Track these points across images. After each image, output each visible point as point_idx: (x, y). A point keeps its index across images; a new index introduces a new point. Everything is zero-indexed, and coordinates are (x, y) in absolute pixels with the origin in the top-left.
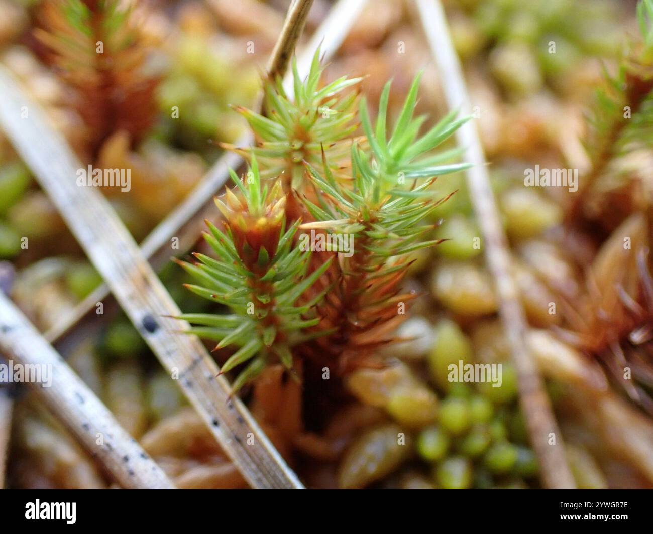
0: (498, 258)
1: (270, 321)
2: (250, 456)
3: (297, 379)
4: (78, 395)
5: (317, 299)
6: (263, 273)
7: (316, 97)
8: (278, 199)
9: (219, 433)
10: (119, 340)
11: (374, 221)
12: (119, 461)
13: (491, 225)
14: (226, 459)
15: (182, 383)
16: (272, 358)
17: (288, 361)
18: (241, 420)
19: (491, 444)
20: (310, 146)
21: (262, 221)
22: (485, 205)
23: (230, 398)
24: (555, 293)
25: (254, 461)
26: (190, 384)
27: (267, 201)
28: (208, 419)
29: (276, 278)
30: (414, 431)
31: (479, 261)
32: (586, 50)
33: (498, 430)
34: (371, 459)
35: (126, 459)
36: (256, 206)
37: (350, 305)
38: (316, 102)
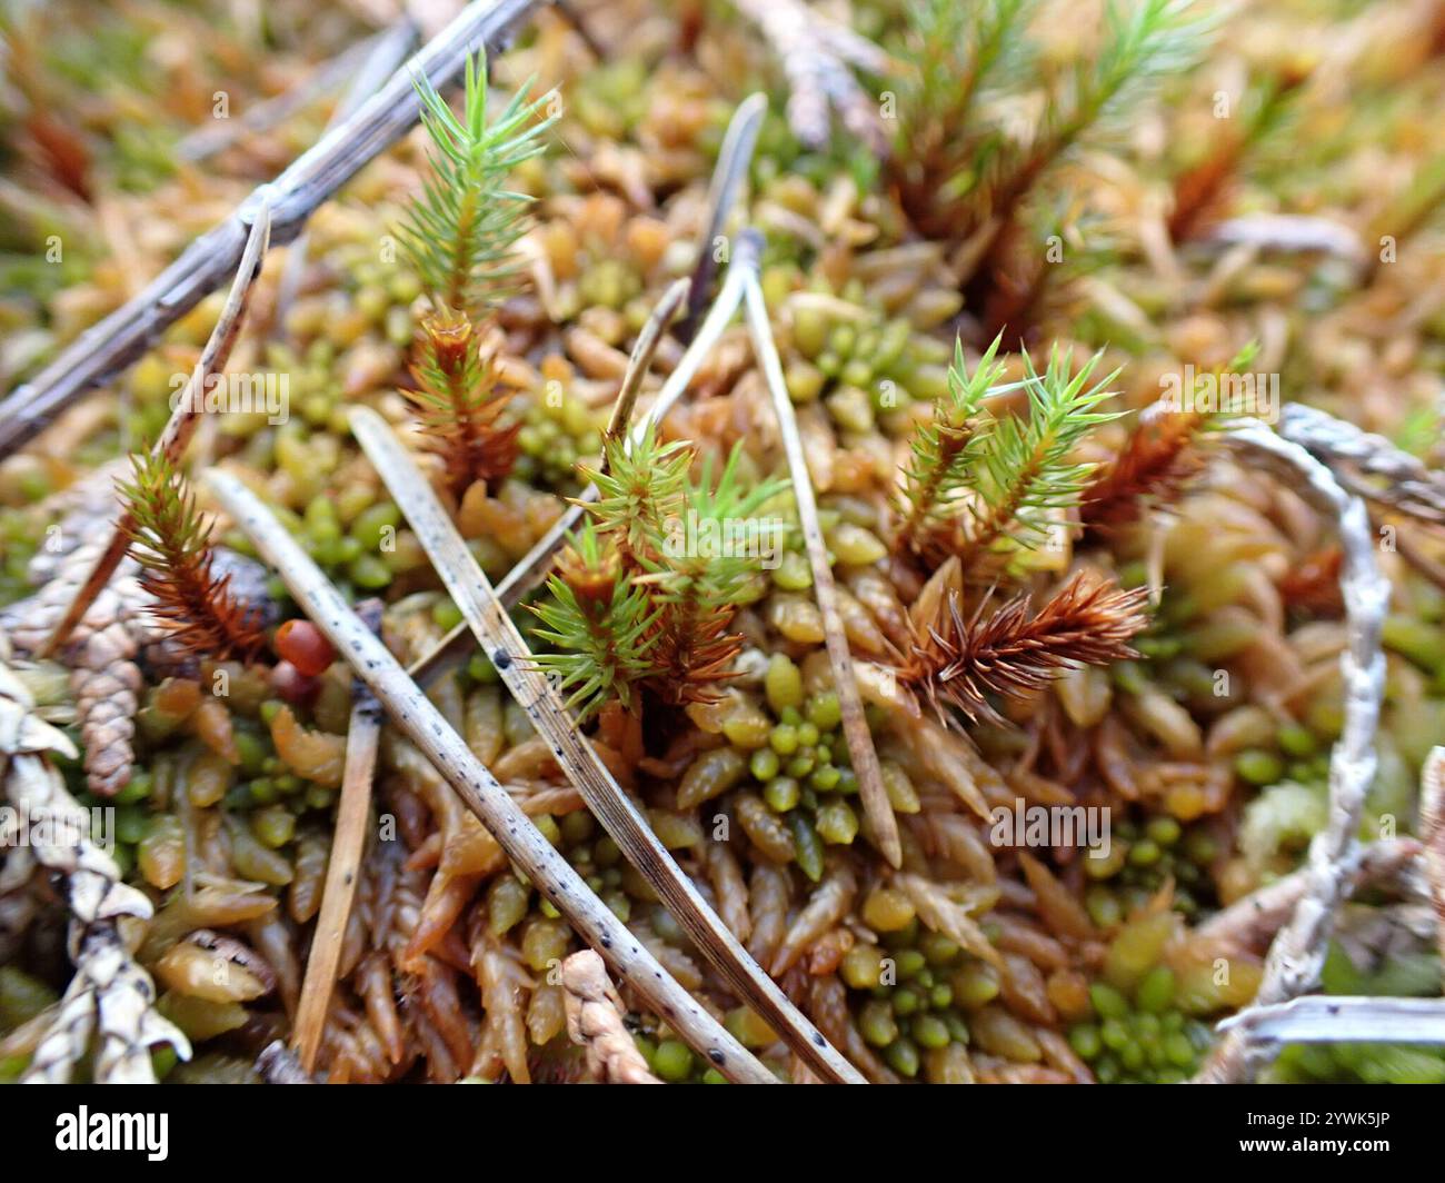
0: (826, 594)
1: (611, 659)
2: (590, 783)
3: (636, 714)
4: (435, 727)
5: (652, 641)
6: (600, 621)
7: (652, 457)
8: (612, 554)
9: (562, 761)
10: (477, 670)
11: (701, 574)
12: (471, 788)
13: (821, 562)
14: (571, 785)
15: (530, 714)
16: (613, 693)
17: (624, 698)
18: (582, 751)
19: (815, 768)
20: (648, 501)
21: (596, 578)
22: (815, 544)
23: (573, 731)
24: (882, 626)
25: (594, 789)
26: (537, 716)
27: (603, 556)
28: (553, 749)
29: (614, 624)
30: (748, 753)
31: (811, 596)
32: (918, 395)
33: (824, 753)
34: (707, 781)
35: (478, 786)
36: (592, 561)
37: (684, 645)
38: (651, 462)
